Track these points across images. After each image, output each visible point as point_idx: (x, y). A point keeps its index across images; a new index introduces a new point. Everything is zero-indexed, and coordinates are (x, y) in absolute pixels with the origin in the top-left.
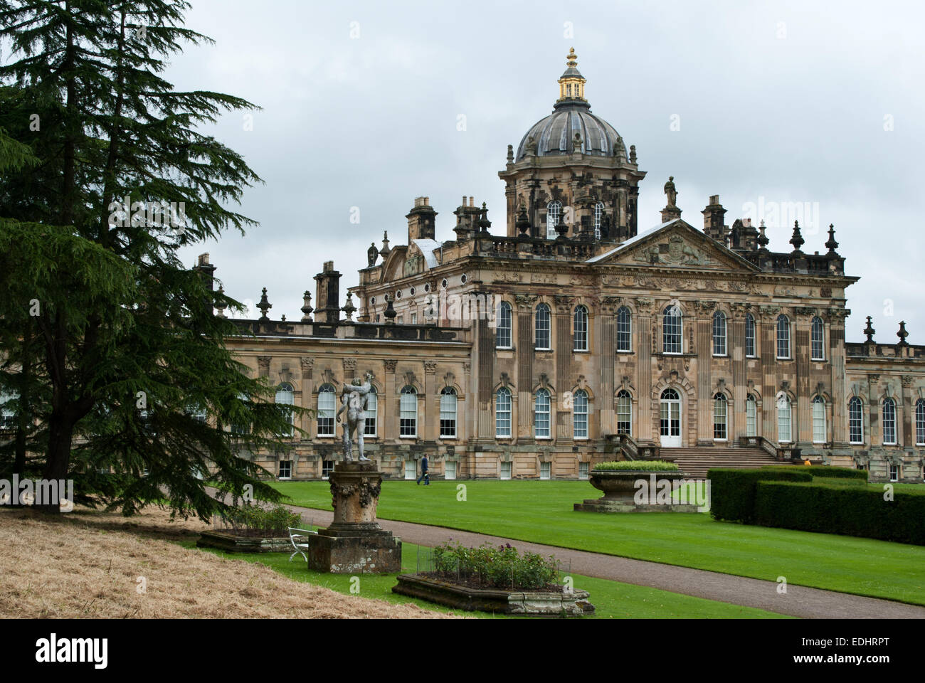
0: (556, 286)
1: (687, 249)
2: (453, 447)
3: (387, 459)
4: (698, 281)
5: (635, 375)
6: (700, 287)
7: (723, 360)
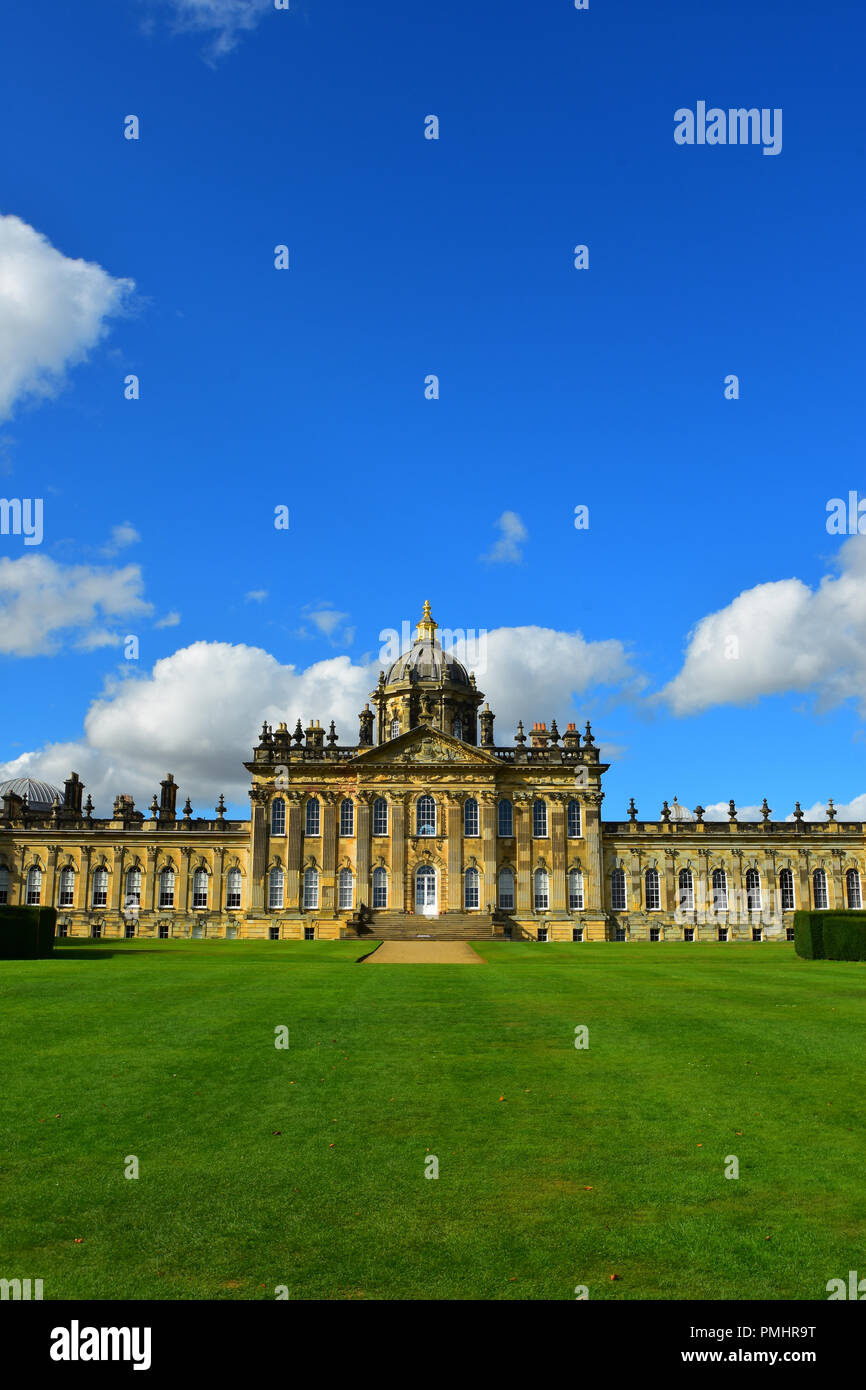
0: (324, 783)
1: (437, 748)
2: (234, 915)
3: (178, 925)
4: (451, 775)
5: (390, 854)
6: (450, 779)
7: (474, 840)
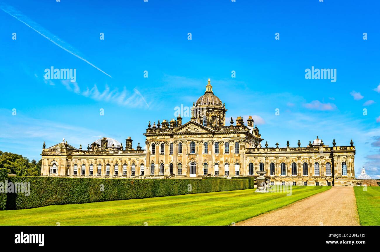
1: (195, 128)
2: (142, 177)
4: (199, 135)
5: (182, 159)
6: (199, 136)
7: (206, 155)
